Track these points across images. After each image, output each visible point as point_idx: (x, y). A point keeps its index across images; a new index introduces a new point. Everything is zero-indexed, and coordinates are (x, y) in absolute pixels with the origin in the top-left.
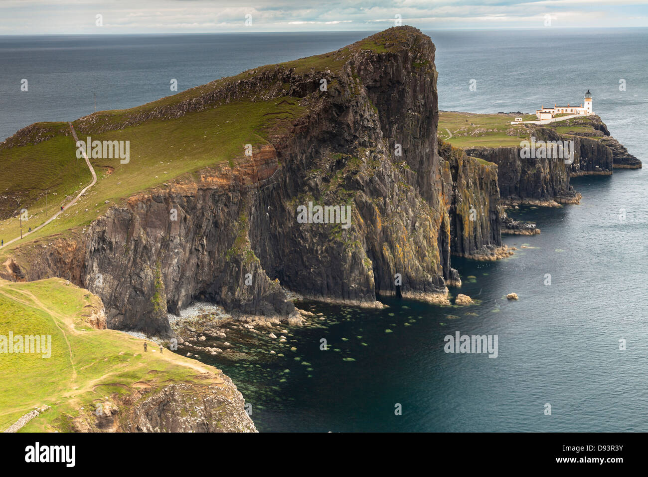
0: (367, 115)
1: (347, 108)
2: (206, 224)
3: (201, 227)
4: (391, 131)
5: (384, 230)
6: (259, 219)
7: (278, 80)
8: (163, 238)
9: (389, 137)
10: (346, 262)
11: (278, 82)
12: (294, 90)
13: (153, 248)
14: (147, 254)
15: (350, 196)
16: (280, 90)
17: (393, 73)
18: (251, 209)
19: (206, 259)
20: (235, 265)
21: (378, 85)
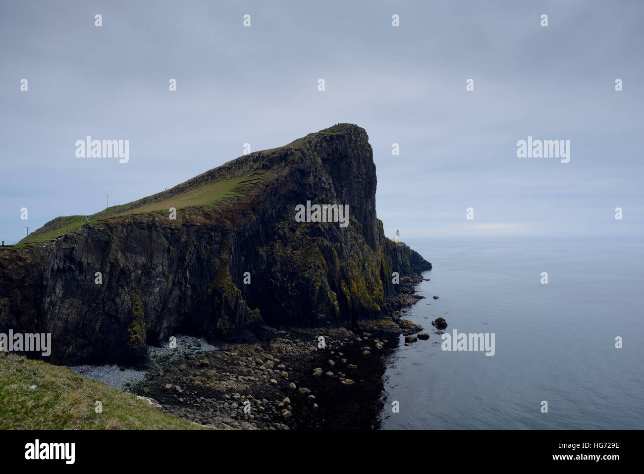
0: (324, 179)
1: (309, 173)
2: (189, 258)
3: (184, 260)
4: (342, 193)
5: (342, 269)
6: (237, 260)
7: (250, 161)
8: (144, 265)
9: (341, 197)
10: (314, 295)
11: (250, 163)
12: (264, 164)
13: (133, 275)
14: (125, 280)
15: (314, 241)
16: (252, 168)
17: (342, 149)
18: (231, 248)
19: (189, 292)
20: (217, 298)
21: (331, 158)
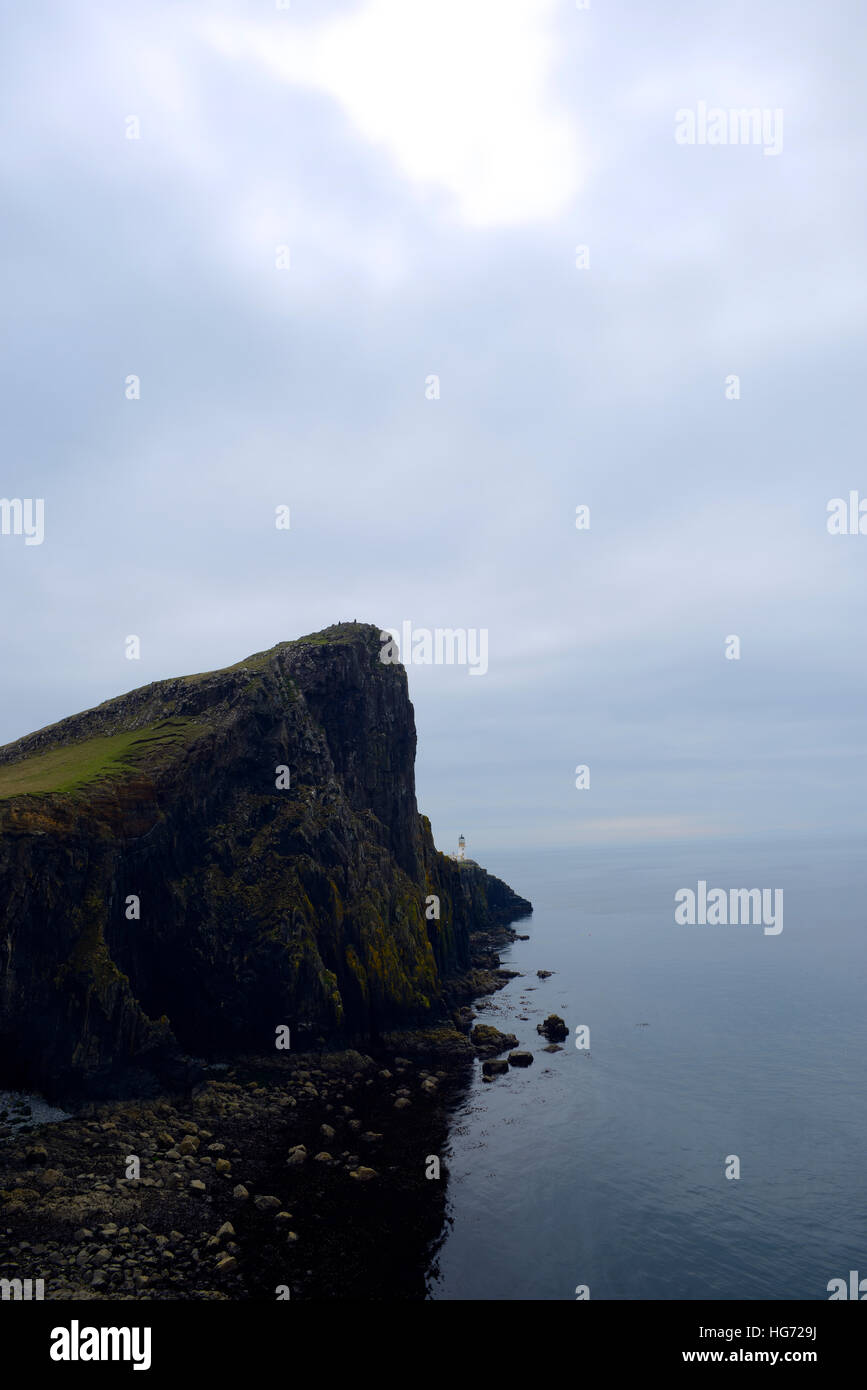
0: (309, 733)
1: (278, 722)
2: (15, 907)
4: (346, 762)
5: (348, 919)
7: (155, 699)
9: (345, 771)
10: (289, 981)
11: (155, 702)
12: (184, 704)
15: (289, 864)
16: (159, 711)
17: (346, 675)
18: (110, 884)
20: (73, 996)
21: (324, 691)
